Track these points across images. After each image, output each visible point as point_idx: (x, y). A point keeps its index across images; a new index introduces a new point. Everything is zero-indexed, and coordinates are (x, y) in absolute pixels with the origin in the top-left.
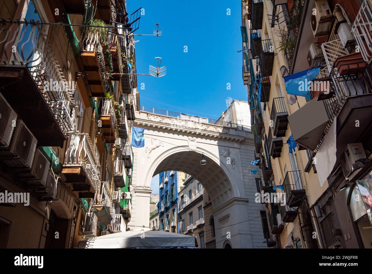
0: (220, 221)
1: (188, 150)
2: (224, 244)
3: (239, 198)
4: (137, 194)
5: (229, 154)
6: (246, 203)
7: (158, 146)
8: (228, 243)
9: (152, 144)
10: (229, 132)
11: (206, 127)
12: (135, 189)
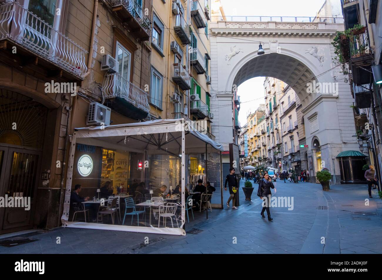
0: (309, 119)
1: (270, 53)
2: (312, 139)
3: (328, 95)
4: (219, 99)
5: (317, 51)
6: (335, 99)
7: (237, 52)
8: (316, 138)
9: (232, 52)
10: (317, 28)
11: (290, 26)
12: (218, 95)
